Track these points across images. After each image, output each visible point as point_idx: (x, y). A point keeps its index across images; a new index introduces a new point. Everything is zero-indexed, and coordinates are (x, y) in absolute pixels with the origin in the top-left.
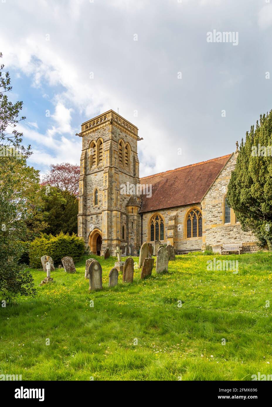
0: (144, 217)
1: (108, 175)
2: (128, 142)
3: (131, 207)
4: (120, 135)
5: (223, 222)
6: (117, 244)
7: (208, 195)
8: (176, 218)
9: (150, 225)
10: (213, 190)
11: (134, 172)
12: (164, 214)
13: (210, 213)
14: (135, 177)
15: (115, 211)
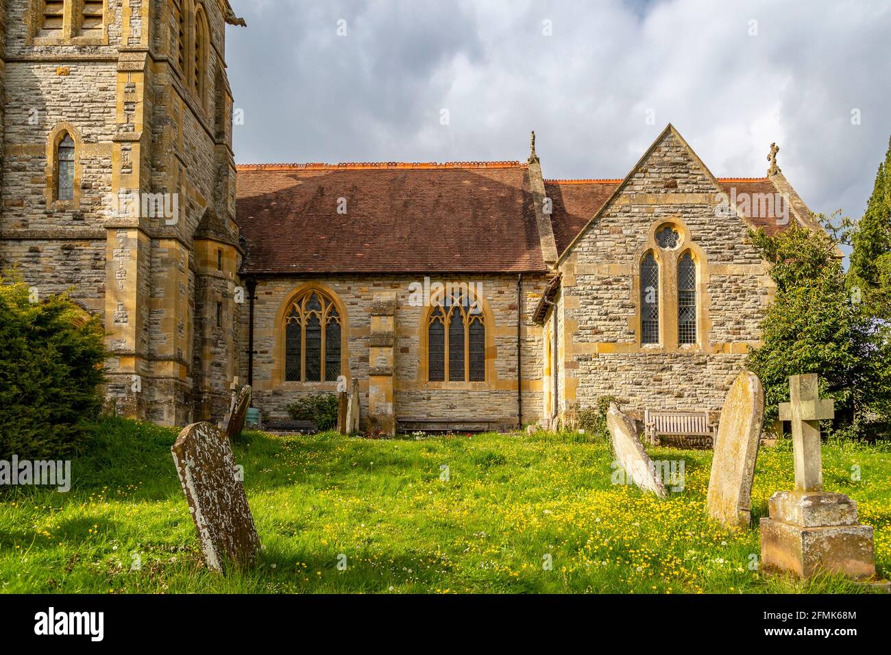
0: (260, 290)
3: (217, 246)
5: (638, 337)
6: (177, 378)
7: (585, 244)
8: (394, 311)
9: (284, 324)
10: (601, 230)
12: (344, 292)
13: (592, 304)
14: (222, 144)
15: (170, 239)
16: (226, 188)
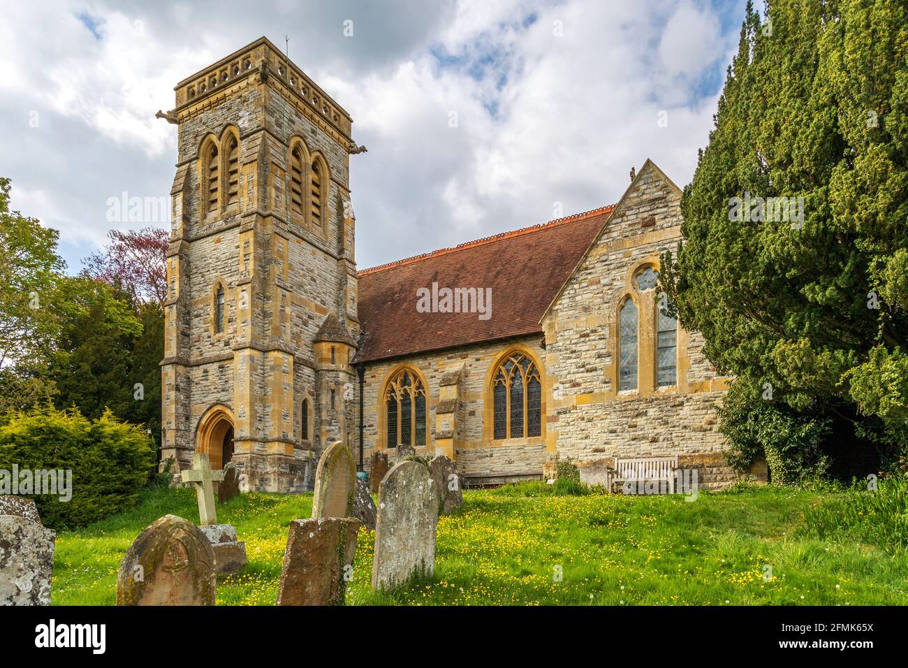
0: (367, 375)
1: (252, 240)
2: (319, 151)
3: (329, 345)
4: (294, 123)
5: (612, 386)
6: (281, 454)
7: (565, 301)
8: (459, 380)
9: (385, 400)
10: (580, 283)
11: (339, 242)
12: (426, 368)
13: (570, 358)
14: (342, 259)
15: (274, 350)
16: (346, 294)
